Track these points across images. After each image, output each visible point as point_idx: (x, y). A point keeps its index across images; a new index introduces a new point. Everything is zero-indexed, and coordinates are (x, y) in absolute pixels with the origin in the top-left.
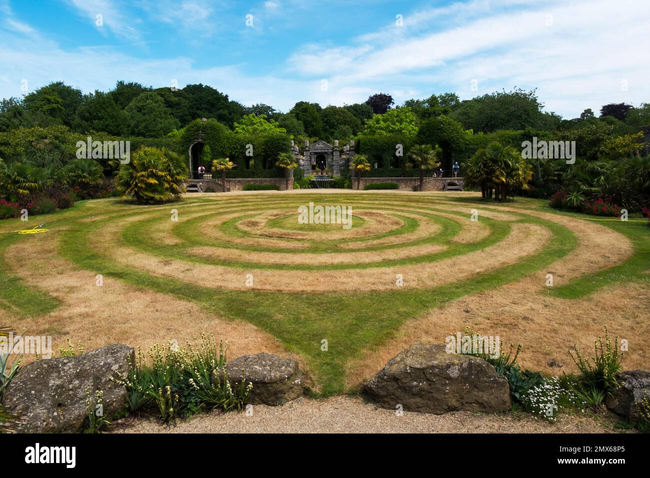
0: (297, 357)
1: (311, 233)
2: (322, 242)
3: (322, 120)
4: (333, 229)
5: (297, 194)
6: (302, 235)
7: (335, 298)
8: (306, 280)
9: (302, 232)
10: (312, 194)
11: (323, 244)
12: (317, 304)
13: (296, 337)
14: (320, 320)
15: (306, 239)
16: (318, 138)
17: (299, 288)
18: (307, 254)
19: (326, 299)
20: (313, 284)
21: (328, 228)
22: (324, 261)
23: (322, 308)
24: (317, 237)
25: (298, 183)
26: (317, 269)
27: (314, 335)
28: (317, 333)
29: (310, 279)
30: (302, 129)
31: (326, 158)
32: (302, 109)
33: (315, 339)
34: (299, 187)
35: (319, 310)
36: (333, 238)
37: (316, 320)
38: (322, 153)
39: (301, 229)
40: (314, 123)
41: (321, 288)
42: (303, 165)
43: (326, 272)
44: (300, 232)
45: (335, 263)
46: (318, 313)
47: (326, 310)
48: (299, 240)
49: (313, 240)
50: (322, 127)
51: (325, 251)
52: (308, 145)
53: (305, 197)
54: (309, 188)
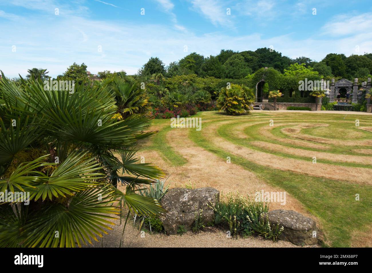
0: (315, 218)
1: (332, 140)
2: (340, 146)
3: (346, 65)
4: (349, 139)
5: (323, 114)
6: (325, 140)
7: (347, 185)
8: (326, 170)
9: (325, 139)
10: (334, 114)
11: (340, 148)
12: (333, 187)
13: (315, 206)
14: (334, 198)
15: (328, 143)
16: (341, 77)
17: (320, 174)
18: (328, 153)
19: (340, 185)
20: (331, 173)
21: (345, 138)
22: (340, 159)
23: (336, 190)
24: (336, 143)
25: (324, 107)
26: (335, 164)
27: (328, 207)
28: (331, 206)
29: (329, 169)
30: (330, 71)
31: (347, 90)
32: (331, 58)
33: (329, 210)
34: (325, 109)
35: (334, 191)
36: (349, 145)
37: (331, 197)
38: (344, 87)
39: (325, 136)
40: (339, 68)
41: (336, 177)
42: (329, 95)
43: (341, 167)
44: (324, 138)
45: (349, 162)
46: (333, 193)
47: (339, 192)
48: (322, 143)
49: (333, 144)
50: (345, 70)
51: (342, 152)
52: (334, 82)
53: (329, 116)
54: (332, 110)
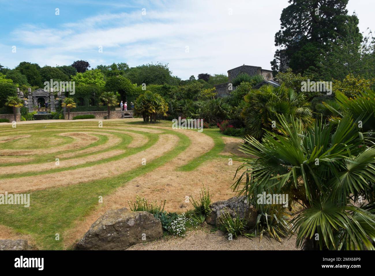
0: (26, 237)
1: (35, 150)
2: (44, 155)
3: (41, 75)
4: (51, 146)
5: (24, 125)
6: (28, 152)
7: (54, 191)
8: (32, 182)
9: (28, 150)
10: (35, 124)
11: (44, 156)
12: (41, 198)
13: (25, 223)
14: (43, 208)
15: (31, 154)
16: (38, 87)
17: (26, 188)
18: (32, 165)
19: (47, 193)
20: (38, 184)
21: (48, 146)
22: (45, 168)
23: (44, 200)
24: (39, 153)
25: (24, 117)
26: (41, 174)
27: (39, 219)
28: (42, 217)
29: (35, 181)
30: (26, 80)
31: (45, 100)
32: (26, 67)
33: (40, 222)
34: (25, 119)
35: (43, 201)
36: (52, 152)
37: (41, 208)
38: (42, 96)
39: (28, 148)
40: (35, 77)
41: (44, 186)
42: (28, 105)
43: (47, 175)
44: (27, 150)
45: (54, 168)
46: (41, 204)
47: (48, 200)
48: (26, 156)
49: (37, 154)
50: (41, 80)
51: (46, 161)
52: (31, 91)
53: (30, 126)
54: (33, 120)
